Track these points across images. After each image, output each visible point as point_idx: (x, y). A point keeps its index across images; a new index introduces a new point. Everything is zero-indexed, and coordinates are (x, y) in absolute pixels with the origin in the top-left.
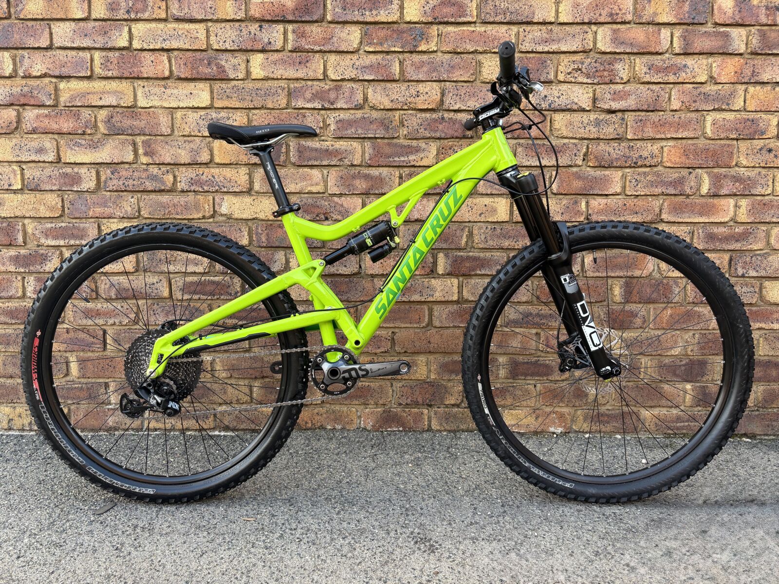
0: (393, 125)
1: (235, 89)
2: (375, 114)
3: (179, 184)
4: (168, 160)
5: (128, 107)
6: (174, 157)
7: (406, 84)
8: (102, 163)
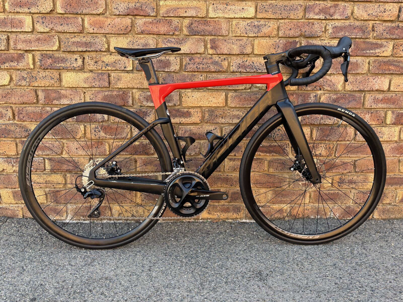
0: (368, 30)
1: (271, 6)
2: (357, 23)
3: (231, 67)
4: (226, 52)
5: (202, 18)
6: (229, 50)
7: (378, 4)
8: (184, 54)
